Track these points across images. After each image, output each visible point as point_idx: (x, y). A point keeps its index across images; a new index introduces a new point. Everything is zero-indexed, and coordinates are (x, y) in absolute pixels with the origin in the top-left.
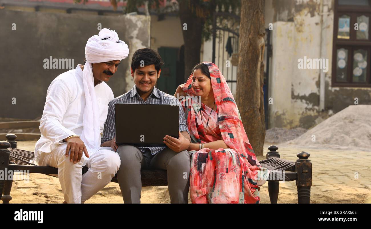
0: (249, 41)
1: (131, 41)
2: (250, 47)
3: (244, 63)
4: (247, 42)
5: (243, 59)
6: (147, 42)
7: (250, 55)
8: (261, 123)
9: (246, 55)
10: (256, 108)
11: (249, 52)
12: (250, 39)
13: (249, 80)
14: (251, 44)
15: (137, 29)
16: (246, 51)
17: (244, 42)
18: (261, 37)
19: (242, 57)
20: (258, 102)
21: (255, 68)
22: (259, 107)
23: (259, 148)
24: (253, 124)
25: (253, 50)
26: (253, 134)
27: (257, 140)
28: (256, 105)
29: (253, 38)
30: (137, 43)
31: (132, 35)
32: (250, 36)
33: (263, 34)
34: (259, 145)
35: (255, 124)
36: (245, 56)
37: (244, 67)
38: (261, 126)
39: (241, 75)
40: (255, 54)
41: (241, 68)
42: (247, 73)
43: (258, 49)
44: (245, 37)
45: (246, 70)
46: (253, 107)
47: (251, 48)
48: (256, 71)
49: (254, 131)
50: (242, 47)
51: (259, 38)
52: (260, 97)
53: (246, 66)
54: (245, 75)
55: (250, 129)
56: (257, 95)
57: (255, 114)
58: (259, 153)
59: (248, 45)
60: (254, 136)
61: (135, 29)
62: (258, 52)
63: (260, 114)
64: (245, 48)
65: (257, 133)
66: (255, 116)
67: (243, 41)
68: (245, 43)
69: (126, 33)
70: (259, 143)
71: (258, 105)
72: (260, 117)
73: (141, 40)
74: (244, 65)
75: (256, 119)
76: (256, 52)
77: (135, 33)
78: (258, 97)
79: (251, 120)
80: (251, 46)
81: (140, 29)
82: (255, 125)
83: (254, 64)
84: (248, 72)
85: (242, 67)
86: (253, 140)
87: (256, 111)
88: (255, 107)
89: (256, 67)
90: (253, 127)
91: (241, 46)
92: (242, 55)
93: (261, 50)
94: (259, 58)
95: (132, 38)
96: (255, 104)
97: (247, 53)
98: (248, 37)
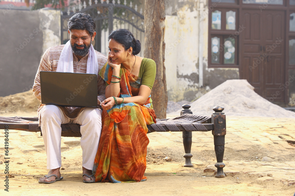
0: (152, 24)
1: (44, 32)
2: (153, 29)
3: (149, 42)
4: (151, 25)
5: (148, 39)
6: (58, 32)
7: (154, 35)
8: (164, 91)
9: (150, 35)
10: (160, 79)
11: (153, 33)
12: (153, 22)
13: (154, 56)
14: (154, 26)
15: (50, 21)
16: (151, 32)
17: (148, 25)
18: (162, 20)
19: (147, 37)
20: (161, 74)
21: (158, 46)
22: (162, 79)
23: (163, 112)
24: (158, 93)
25: (156, 32)
26: (158, 101)
27: (161, 106)
28: (160, 77)
29: (156, 21)
30: (49, 33)
31: (45, 26)
32: (154, 20)
33: (164, 18)
34: (163, 110)
35: (159, 92)
36: (150, 37)
37: (149, 46)
38: (164, 94)
39: (147, 52)
40: (158, 34)
41: (146, 47)
42: (152, 50)
43: (160, 31)
44: (149, 21)
45: (151, 48)
46: (158, 79)
47: (155, 30)
48: (159, 49)
49: (159, 98)
50: (147, 30)
51: (161, 22)
52: (163, 70)
53: (150, 45)
54: (150, 52)
55: (155, 96)
56: (160, 69)
57: (159, 84)
58: (163, 116)
59: (152, 27)
60: (158, 102)
61: (48, 22)
62: (160, 33)
63: (163, 84)
64: (149, 30)
65: (162, 100)
66: (159, 86)
67: (147, 24)
68: (149, 26)
70: (163, 109)
71: (161, 77)
72: (163, 87)
73: (53, 30)
74: (149, 44)
75: (160, 88)
76: (159, 33)
77: (47, 25)
78: (161, 70)
79: (156, 89)
80: (154, 28)
81: (52, 22)
82: (160, 93)
83: (157, 43)
84: (152, 49)
85: (148, 46)
86: (158, 106)
87: (160, 81)
88: (159, 79)
89: (159, 46)
90: (158, 95)
91: (146, 28)
92: (147, 36)
93: (162, 32)
94: (161, 38)
95: (45, 28)
96: (159, 76)
97: (152, 34)
98: (151, 20)
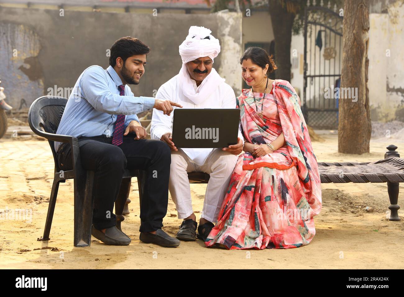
0: (353, 37)
1: (223, 39)
2: (354, 43)
3: (349, 59)
4: (351, 37)
5: (347, 54)
6: (239, 39)
7: (355, 50)
8: (367, 119)
9: (350, 50)
10: (361, 105)
11: (353, 47)
12: (354, 34)
13: (354, 76)
14: (355, 39)
15: (229, 26)
16: (351, 47)
17: (348, 37)
18: (365, 31)
19: (346, 53)
20: (363, 98)
21: (359, 63)
22: (364, 103)
23: (365, 145)
24: (359, 121)
25: (358, 46)
26: (359, 130)
27: (363, 137)
28: (362, 102)
29: (357, 33)
30: (229, 40)
31: (224, 32)
32: (354, 32)
33: (367, 29)
34: (365, 142)
35: (361, 120)
36: (349, 52)
37: (349, 63)
38: (367, 123)
39: (345, 71)
40: (360, 49)
41: (345, 64)
42: (352, 69)
43: (363, 44)
44: (349, 32)
45: (350, 66)
46: (359, 104)
47: (355, 43)
48: (361, 67)
49: (360, 128)
50: (346, 43)
51: (364, 33)
52: (365, 93)
53: (350, 62)
54: (350, 71)
55: (355, 125)
56: (362, 91)
57: (361, 110)
58: (365, 150)
59: (352, 40)
60: (360, 133)
61: (227, 27)
62: (362, 47)
63: (365, 110)
64: (349, 44)
65: (363, 130)
66: (361, 113)
67: (346, 37)
68: (348, 39)
69: (218, 31)
70: (365, 140)
71: (363, 102)
72: (366, 113)
73: (233, 37)
74: (349, 61)
75: (362, 116)
76: (361, 47)
77: (227, 30)
78: (363, 93)
79: (356, 117)
80: (355, 41)
81: (232, 26)
82: (361, 122)
83: (359, 60)
84: (352, 67)
85: (346, 63)
86: (359, 137)
87: (361, 107)
88: (361, 103)
89: (361, 63)
90: (359, 124)
91: (345, 41)
92: (346, 51)
93: (365, 46)
94: (363, 54)
95: (224, 35)
96: (361, 100)
97: (352, 49)
98: (352, 32)
